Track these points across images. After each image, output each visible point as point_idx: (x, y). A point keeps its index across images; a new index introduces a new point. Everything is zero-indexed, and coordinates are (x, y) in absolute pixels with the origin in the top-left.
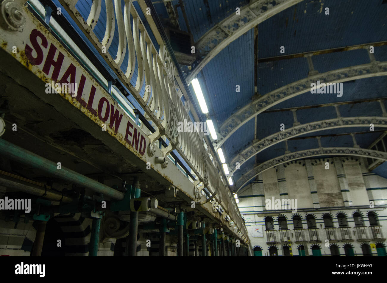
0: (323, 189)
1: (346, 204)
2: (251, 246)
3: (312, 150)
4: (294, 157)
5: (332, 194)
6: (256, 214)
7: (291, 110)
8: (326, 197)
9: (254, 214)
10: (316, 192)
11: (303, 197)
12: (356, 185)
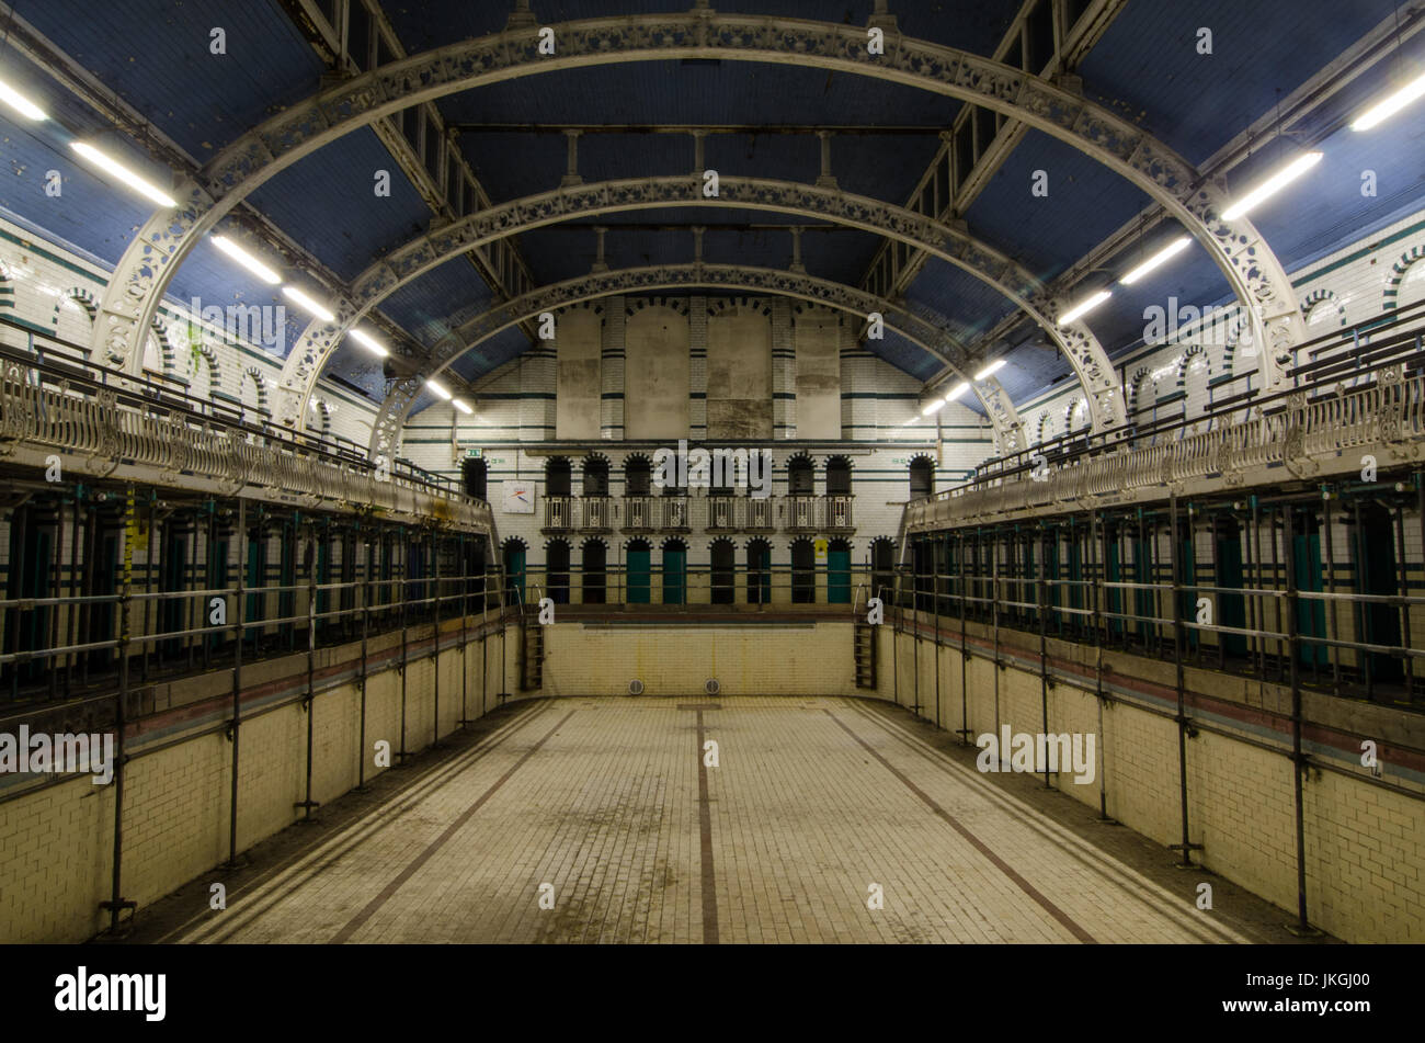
0: (725, 386)
1: (778, 435)
2: (496, 538)
3: (671, 268)
4: (616, 284)
5: (749, 402)
6: (522, 448)
7: (565, 132)
8: (730, 411)
9: (517, 449)
10: (703, 396)
11: (668, 408)
12: (816, 383)
